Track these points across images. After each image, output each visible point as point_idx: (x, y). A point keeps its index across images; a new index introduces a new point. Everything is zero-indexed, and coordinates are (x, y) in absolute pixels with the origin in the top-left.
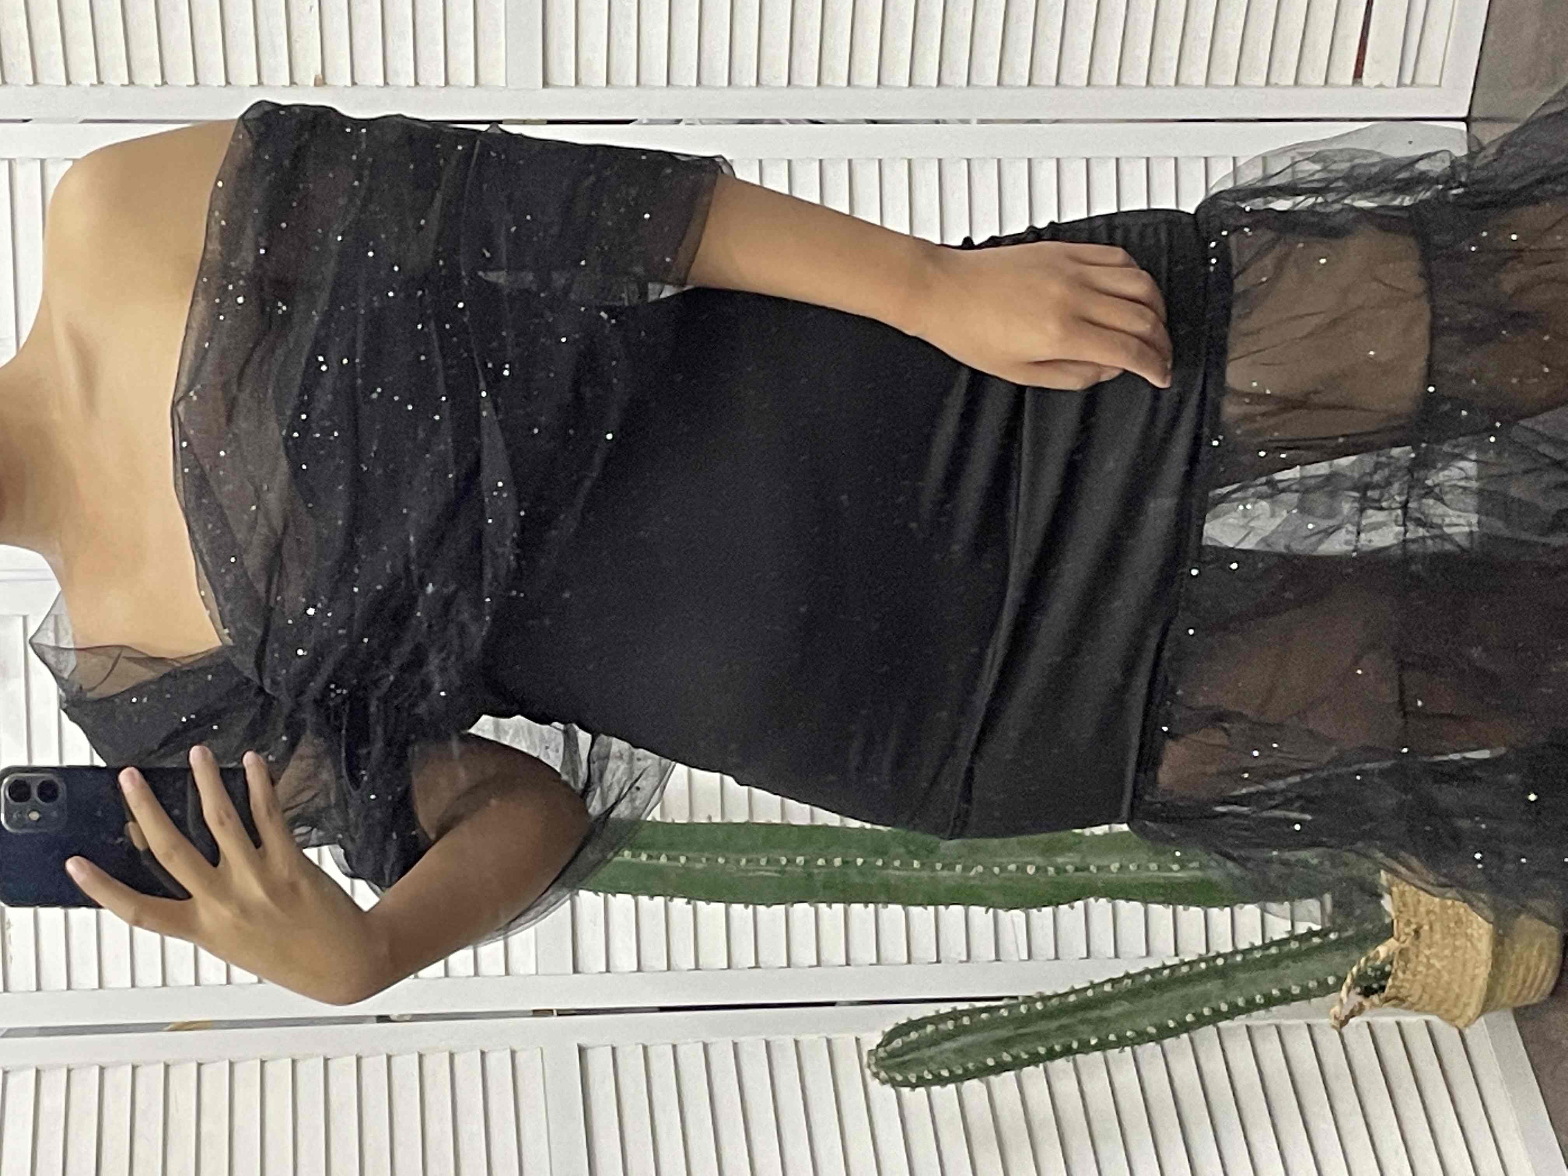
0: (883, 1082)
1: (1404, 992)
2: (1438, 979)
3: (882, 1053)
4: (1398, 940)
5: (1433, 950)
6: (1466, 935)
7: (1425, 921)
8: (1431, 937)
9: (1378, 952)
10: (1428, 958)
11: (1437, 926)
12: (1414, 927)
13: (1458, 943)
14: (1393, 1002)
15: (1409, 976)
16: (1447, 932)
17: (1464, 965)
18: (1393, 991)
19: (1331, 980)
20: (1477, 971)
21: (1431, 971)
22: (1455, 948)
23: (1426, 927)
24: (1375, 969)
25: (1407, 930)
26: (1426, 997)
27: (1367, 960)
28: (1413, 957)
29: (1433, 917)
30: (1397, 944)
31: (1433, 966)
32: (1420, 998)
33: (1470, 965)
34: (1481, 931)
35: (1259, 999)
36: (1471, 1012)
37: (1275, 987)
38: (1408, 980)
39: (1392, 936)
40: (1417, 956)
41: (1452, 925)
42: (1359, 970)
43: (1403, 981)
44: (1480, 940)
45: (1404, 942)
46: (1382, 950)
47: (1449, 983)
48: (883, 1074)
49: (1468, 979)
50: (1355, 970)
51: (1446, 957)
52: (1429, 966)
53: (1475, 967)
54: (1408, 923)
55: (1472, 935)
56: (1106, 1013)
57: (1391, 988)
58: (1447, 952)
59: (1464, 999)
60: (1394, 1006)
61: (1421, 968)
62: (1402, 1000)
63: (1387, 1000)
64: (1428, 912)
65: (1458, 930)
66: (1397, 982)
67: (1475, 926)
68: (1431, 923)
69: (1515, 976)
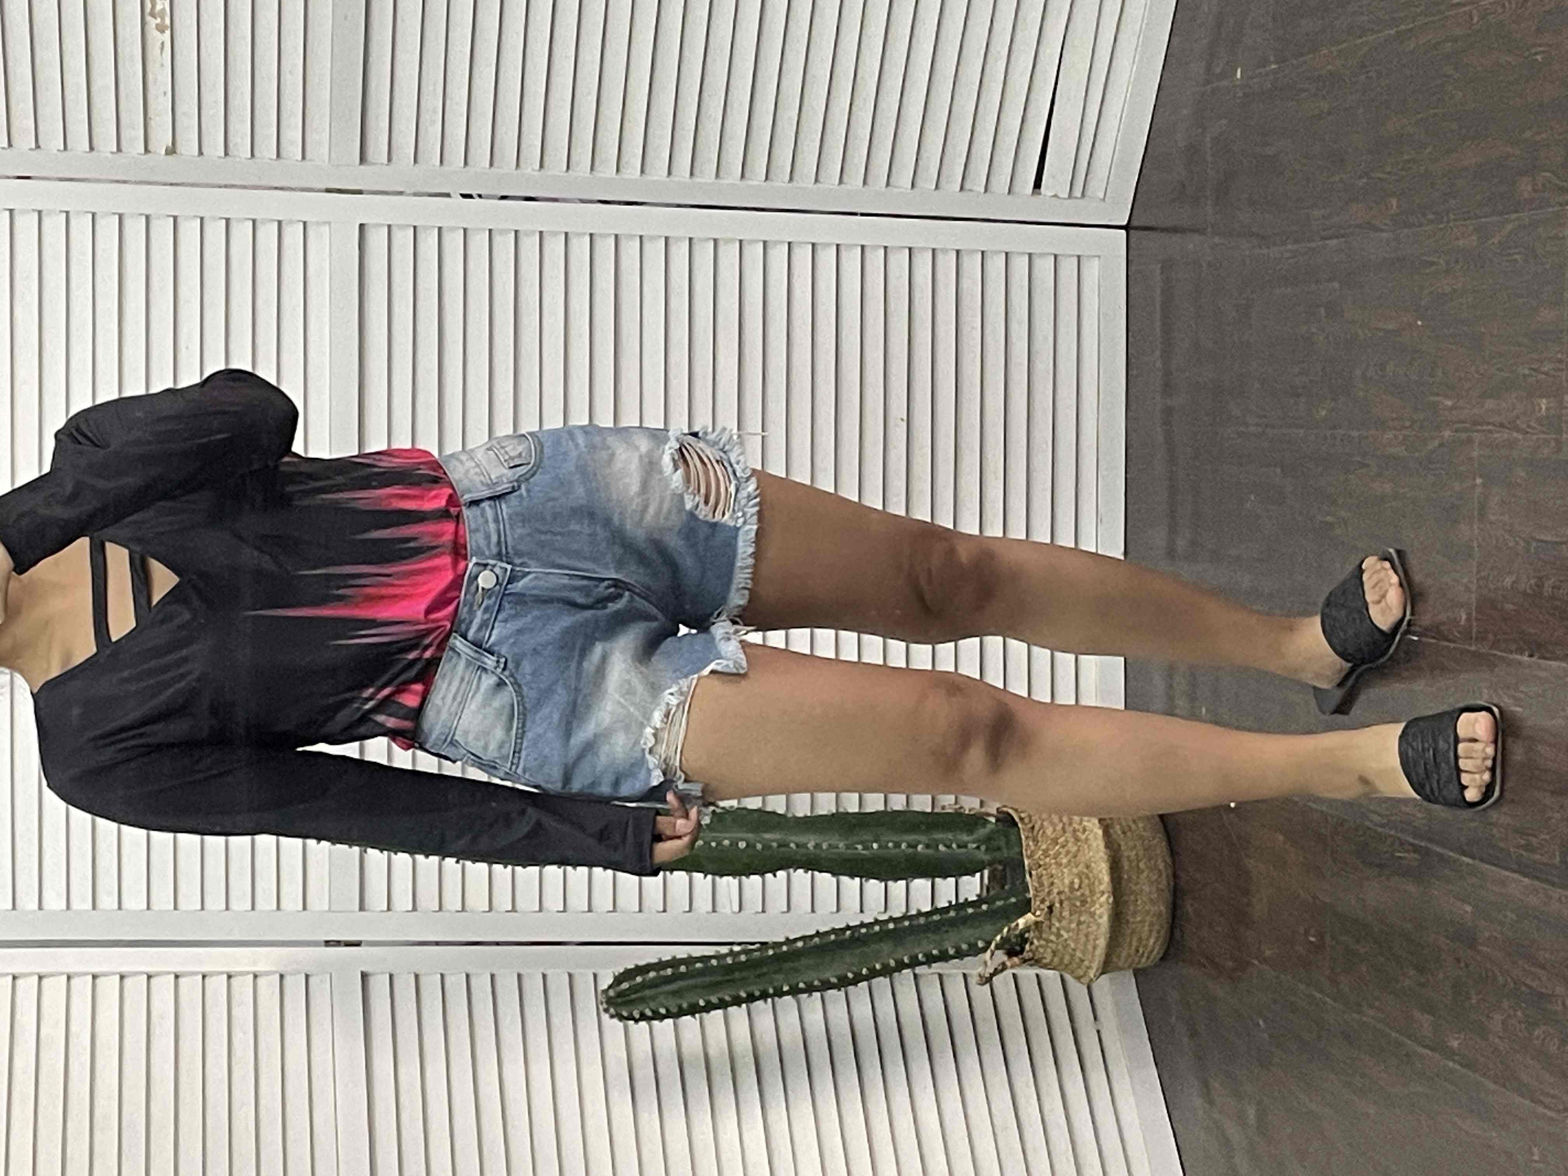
0: (612, 1017)
1: (1038, 956)
3: (611, 993)
4: (1034, 914)
5: (1063, 924)
6: (1090, 912)
8: (1061, 913)
11: (1066, 904)
12: (1047, 904)
13: (1082, 919)
15: (1043, 943)
16: (1075, 911)
18: (1031, 955)
20: (1097, 942)
21: (1062, 941)
22: (1080, 923)
23: (1057, 905)
25: (1042, 906)
27: (1009, 930)
28: (1045, 928)
29: (1063, 897)
30: (1033, 918)
33: (1092, 937)
35: (921, 957)
36: (1090, 975)
39: (1030, 911)
42: (1002, 938)
43: (1038, 946)
44: (1100, 917)
45: (1039, 916)
46: (1021, 922)
48: (612, 1010)
51: (1073, 929)
52: (1059, 935)
53: (1096, 939)
54: (1043, 901)
55: (1094, 913)
56: (796, 964)
58: (1073, 926)
59: (1086, 963)
61: (1053, 938)
62: (1037, 961)
63: (1025, 961)
64: (1059, 893)
65: (1083, 909)
66: (1033, 947)
67: (1097, 906)
68: (1061, 903)
69: (1130, 945)
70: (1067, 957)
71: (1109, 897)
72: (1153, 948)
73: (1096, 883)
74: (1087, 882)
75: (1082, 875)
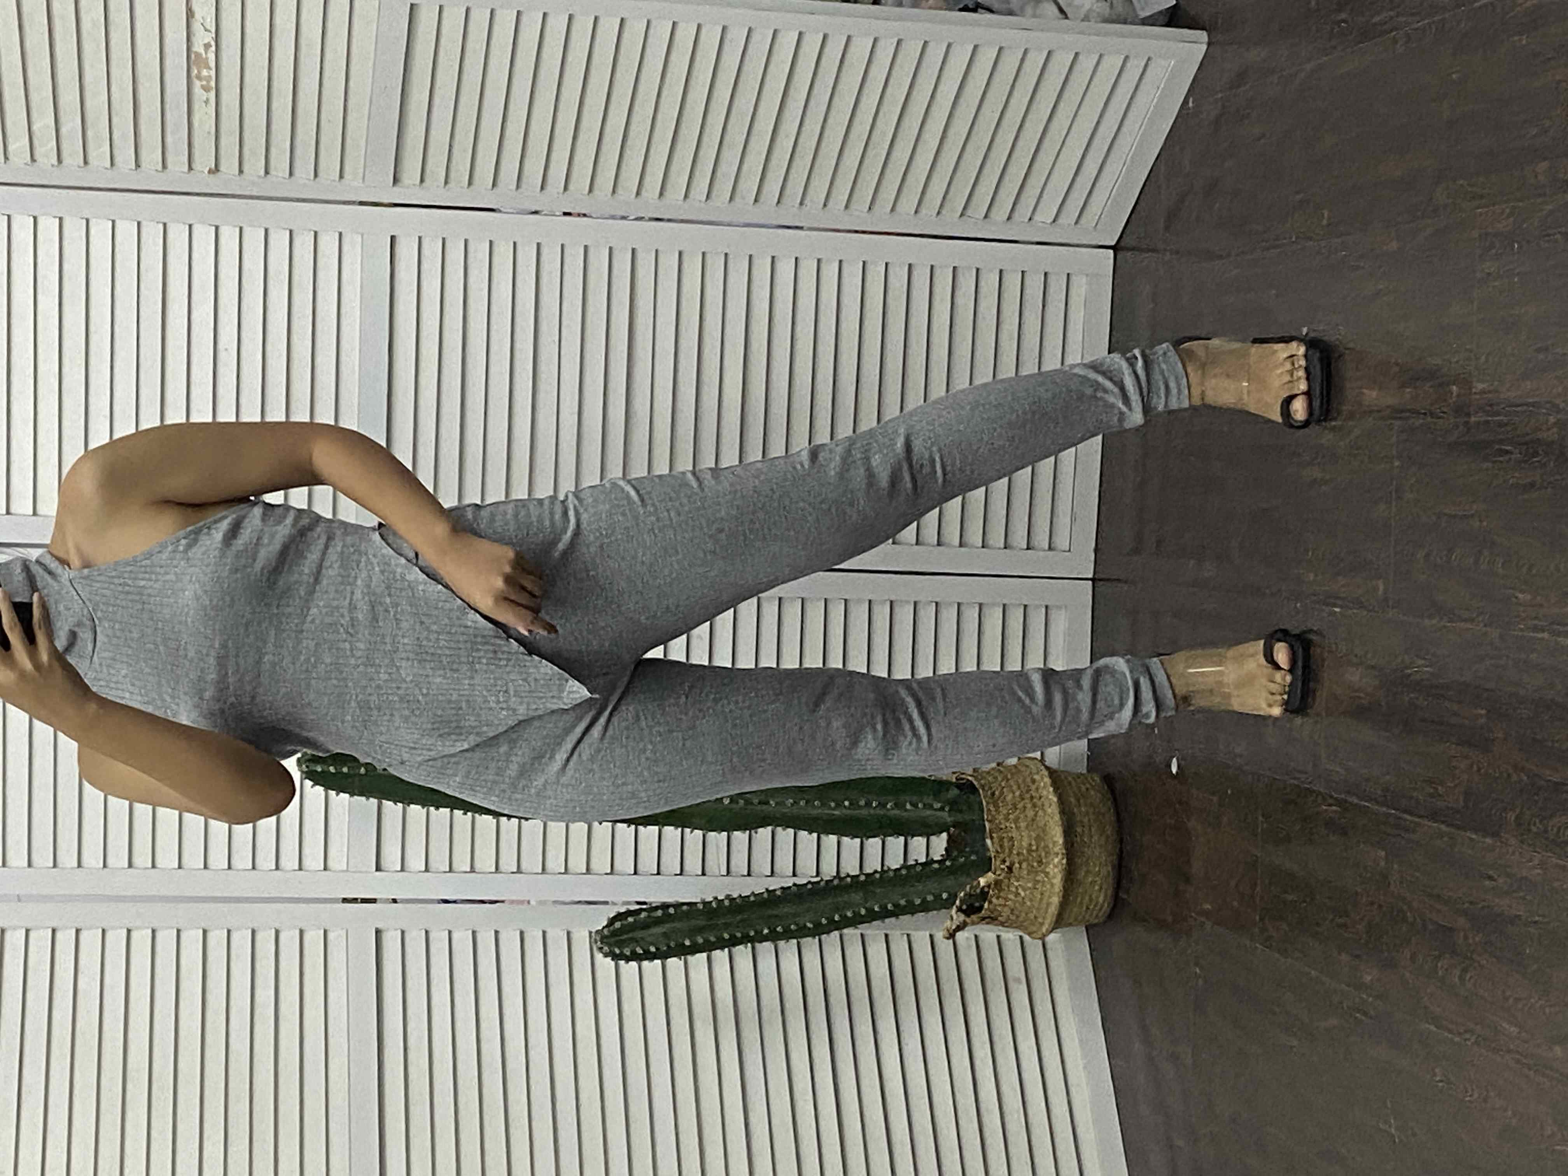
1: (996, 914)
2: (1023, 903)
3: (606, 933)
4: (994, 873)
5: (1020, 883)
7: (1016, 861)
8: (1020, 873)
9: (979, 882)
10: (1017, 888)
11: (1024, 865)
12: (1007, 864)
13: (1038, 878)
14: (988, 920)
15: (1001, 901)
16: (1032, 871)
18: (989, 913)
19: (945, 898)
20: (1051, 900)
21: (1020, 899)
22: (1036, 882)
23: (1017, 865)
25: (1002, 866)
26: (1014, 917)
28: (1004, 887)
29: (1022, 858)
30: (993, 877)
31: (1020, 894)
32: (1010, 918)
33: (1047, 894)
34: (1056, 870)
35: (890, 908)
36: (1044, 930)
37: (902, 900)
38: (999, 904)
39: (990, 870)
40: (1008, 887)
41: (1035, 864)
43: (996, 906)
44: (1054, 877)
45: (999, 875)
46: (982, 881)
47: (1030, 908)
48: (606, 949)
49: (1043, 905)
50: (963, 894)
52: (1017, 894)
53: (1050, 897)
54: (1003, 862)
55: (1049, 872)
57: (986, 909)
58: (1030, 884)
59: (1040, 920)
60: (989, 923)
61: (1011, 896)
62: (993, 919)
63: (983, 919)
64: (1018, 854)
65: (1039, 869)
66: (992, 905)
67: (1052, 866)
68: (1020, 863)
69: (1081, 903)
70: (1023, 915)
71: (1062, 858)
72: (1102, 906)
73: (1051, 846)
74: (1042, 844)
75: (1038, 838)
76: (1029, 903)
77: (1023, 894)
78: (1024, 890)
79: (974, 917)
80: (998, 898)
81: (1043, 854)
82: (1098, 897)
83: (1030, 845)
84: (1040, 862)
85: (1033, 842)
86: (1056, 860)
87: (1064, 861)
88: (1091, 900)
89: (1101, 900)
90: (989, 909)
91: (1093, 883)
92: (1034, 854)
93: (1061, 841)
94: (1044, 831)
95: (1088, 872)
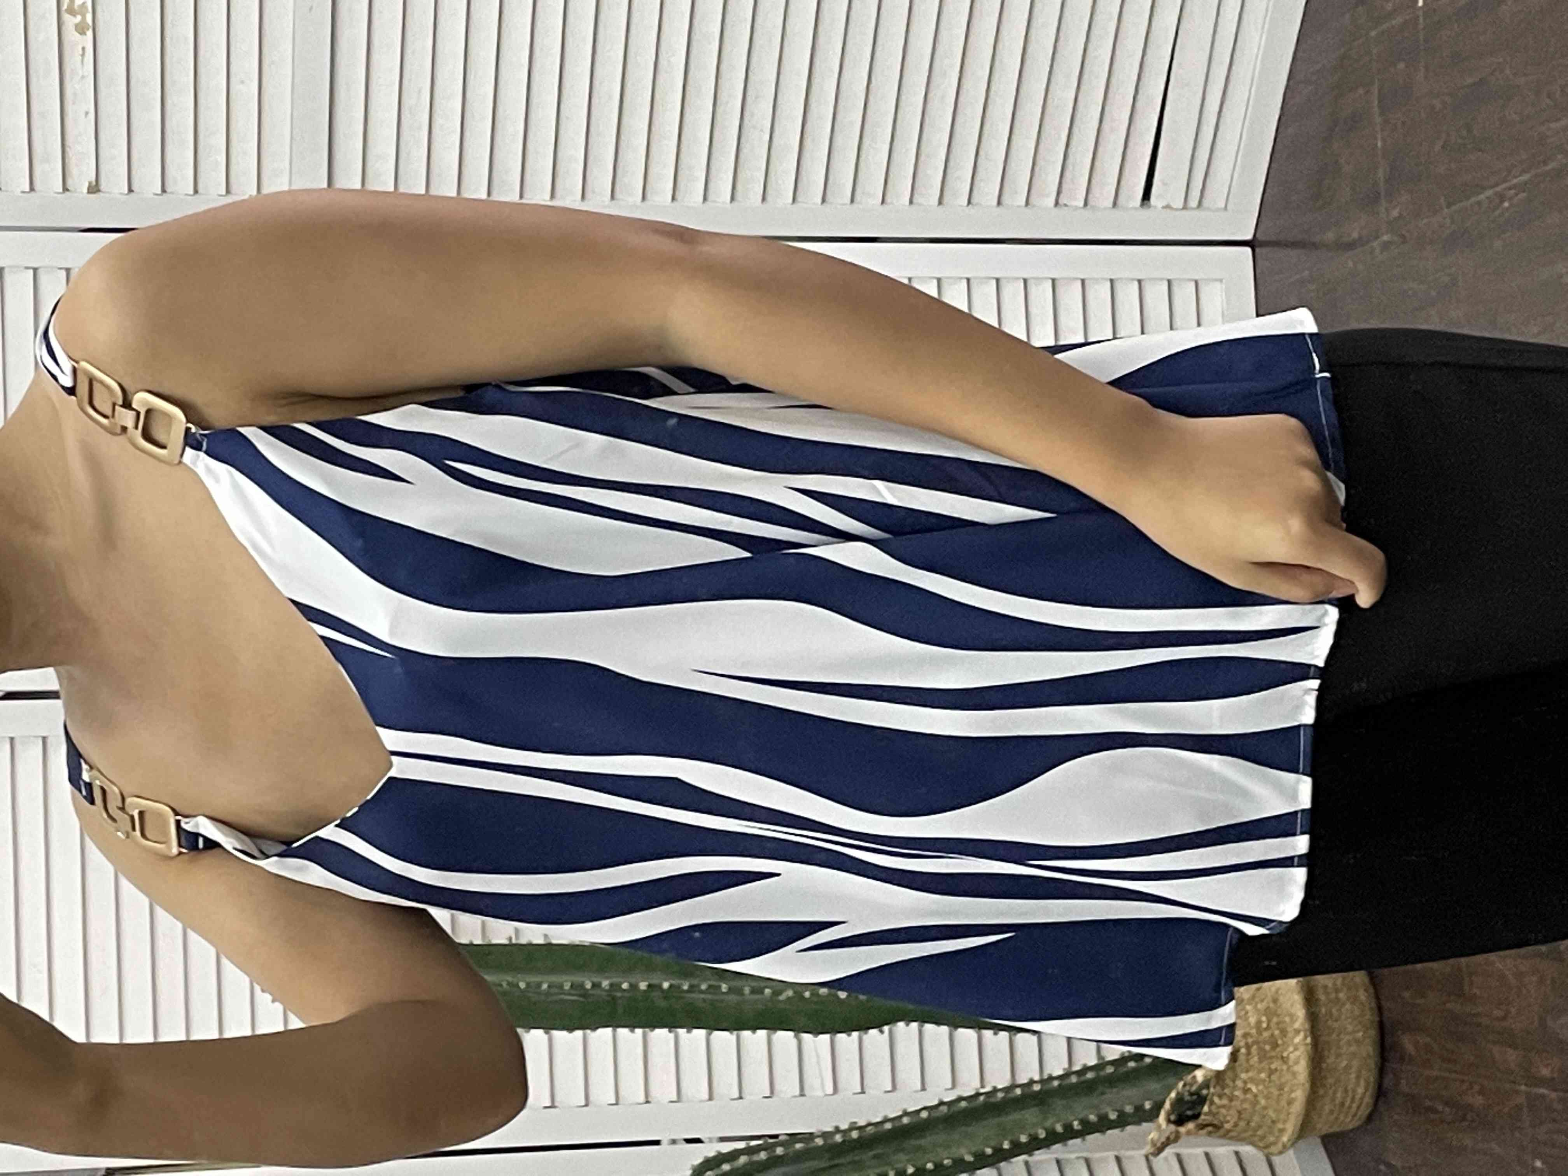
1: (1219, 1119)
2: (1255, 1103)
5: (1250, 1074)
6: (1282, 1057)
7: (1242, 1044)
8: (1248, 1061)
9: (1194, 1077)
10: (1245, 1082)
11: (1254, 1049)
13: (1273, 1066)
14: (1210, 1129)
15: (1225, 1101)
16: (1263, 1056)
17: (1281, 1088)
18: (1209, 1117)
19: (1148, 1105)
20: (1293, 1095)
21: (1249, 1096)
22: (1271, 1072)
23: (1243, 1050)
24: (1191, 1094)
26: (1242, 1124)
27: (1184, 1085)
28: (1228, 1082)
29: (1249, 1040)
31: (1249, 1089)
32: (1236, 1125)
33: (1287, 1087)
34: (1297, 1053)
35: (1076, 1125)
36: (1285, 1139)
37: (1091, 1114)
38: (1223, 1106)
40: (1234, 1081)
41: (1267, 1047)
42: (1178, 1093)
43: (1219, 1107)
44: (1297, 1062)
46: (1199, 1075)
47: (1265, 1108)
49: (1283, 1103)
50: (1173, 1095)
51: (1264, 1081)
52: (1246, 1091)
53: (1292, 1091)
55: (1288, 1057)
56: (922, 1142)
57: (1206, 1114)
58: (1263, 1075)
60: (1209, 1134)
61: (1236, 1093)
62: (1217, 1127)
63: (1202, 1127)
64: (1245, 1035)
65: (1273, 1054)
66: (1213, 1108)
67: (1291, 1049)
68: (1248, 1047)
69: (1333, 1100)
70: (1256, 1118)
71: (1305, 1037)
72: (1362, 1099)
73: (1287, 1019)
74: (1275, 1020)
75: (1268, 1012)
76: (1263, 1102)
77: (1254, 1089)
78: (1257, 1085)
79: (1191, 1126)
80: (1220, 1097)
81: (1277, 1032)
82: (1354, 1091)
83: (1259, 1022)
84: (1275, 1046)
85: (1264, 1019)
86: (1298, 1040)
87: (1309, 1040)
88: (1346, 1091)
89: (1360, 1090)
90: (1210, 1113)
91: (1348, 1067)
92: (1266, 1034)
93: (1300, 1012)
94: (1275, 1001)
95: (1338, 1055)
